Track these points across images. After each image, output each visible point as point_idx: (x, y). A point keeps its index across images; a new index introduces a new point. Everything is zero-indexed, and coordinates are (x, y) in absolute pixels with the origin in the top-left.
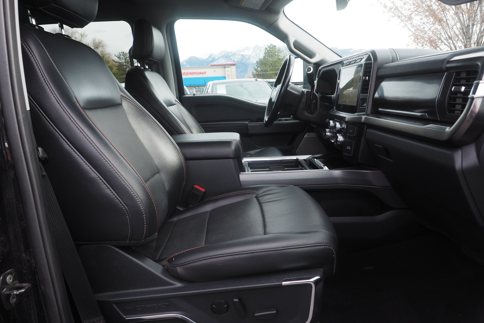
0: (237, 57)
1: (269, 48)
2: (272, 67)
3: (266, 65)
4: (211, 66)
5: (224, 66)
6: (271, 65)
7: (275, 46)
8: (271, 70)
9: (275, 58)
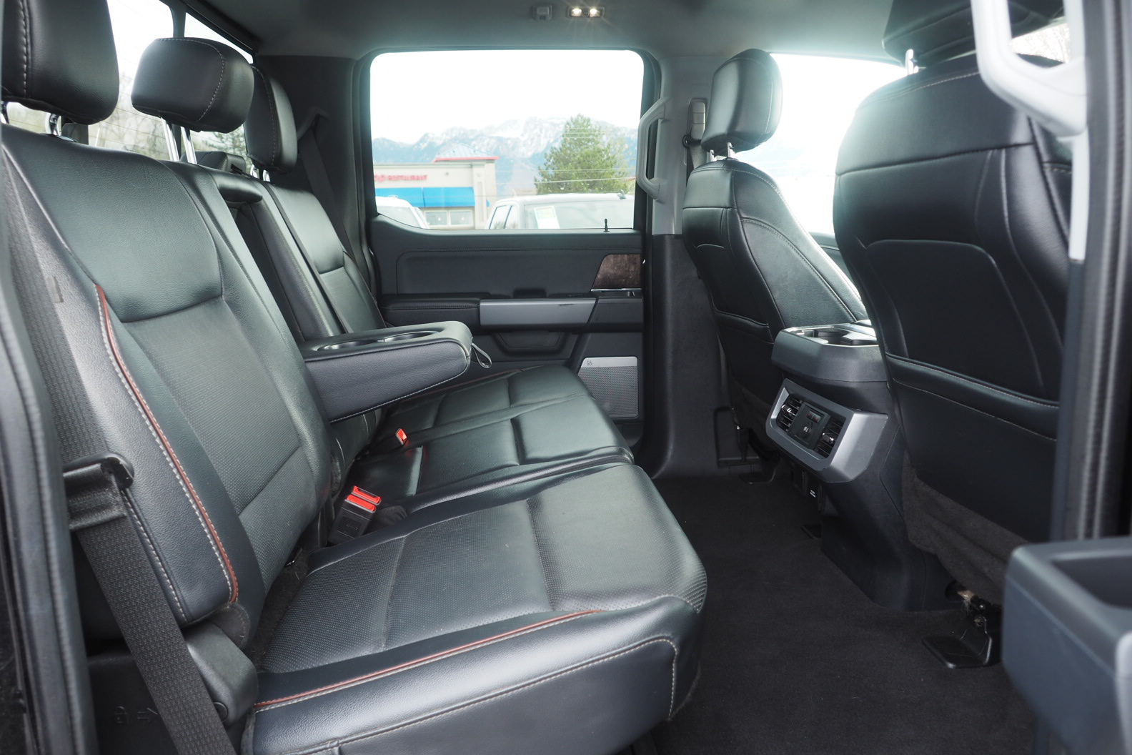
0: (486, 142)
1: (574, 124)
2: (582, 168)
3: (568, 163)
4: (437, 161)
5: (471, 163)
6: (579, 163)
7: (589, 120)
8: (579, 175)
9: (587, 148)
